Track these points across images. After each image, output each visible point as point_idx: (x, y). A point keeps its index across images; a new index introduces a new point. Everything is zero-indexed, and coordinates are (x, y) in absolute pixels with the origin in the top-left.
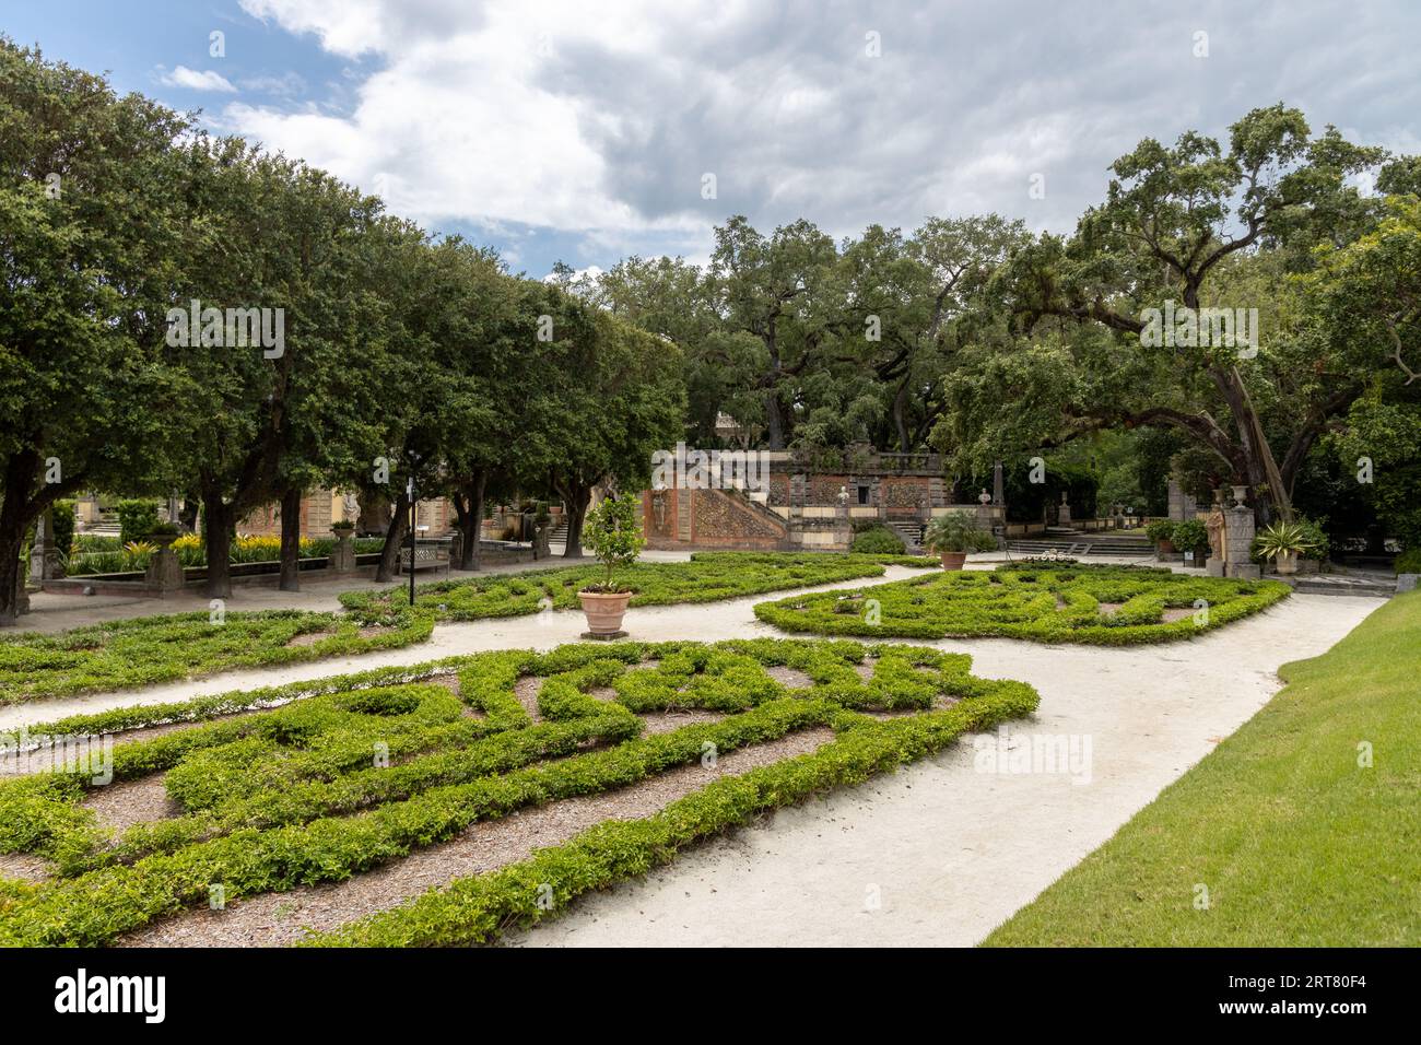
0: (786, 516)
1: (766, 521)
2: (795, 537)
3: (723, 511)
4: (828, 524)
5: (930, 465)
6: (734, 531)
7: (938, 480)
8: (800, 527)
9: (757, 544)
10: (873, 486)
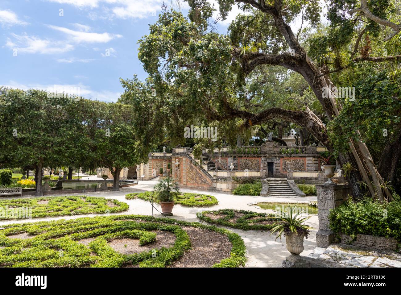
0: (212, 175)
1: (206, 177)
2: (214, 185)
3: (194, 173)
4: (223, 179)
5: (307, 151)
6: (197, 181)
7: (311, 158)
8: (216, 181)
9: (203, 187)
10: (275, 162)
